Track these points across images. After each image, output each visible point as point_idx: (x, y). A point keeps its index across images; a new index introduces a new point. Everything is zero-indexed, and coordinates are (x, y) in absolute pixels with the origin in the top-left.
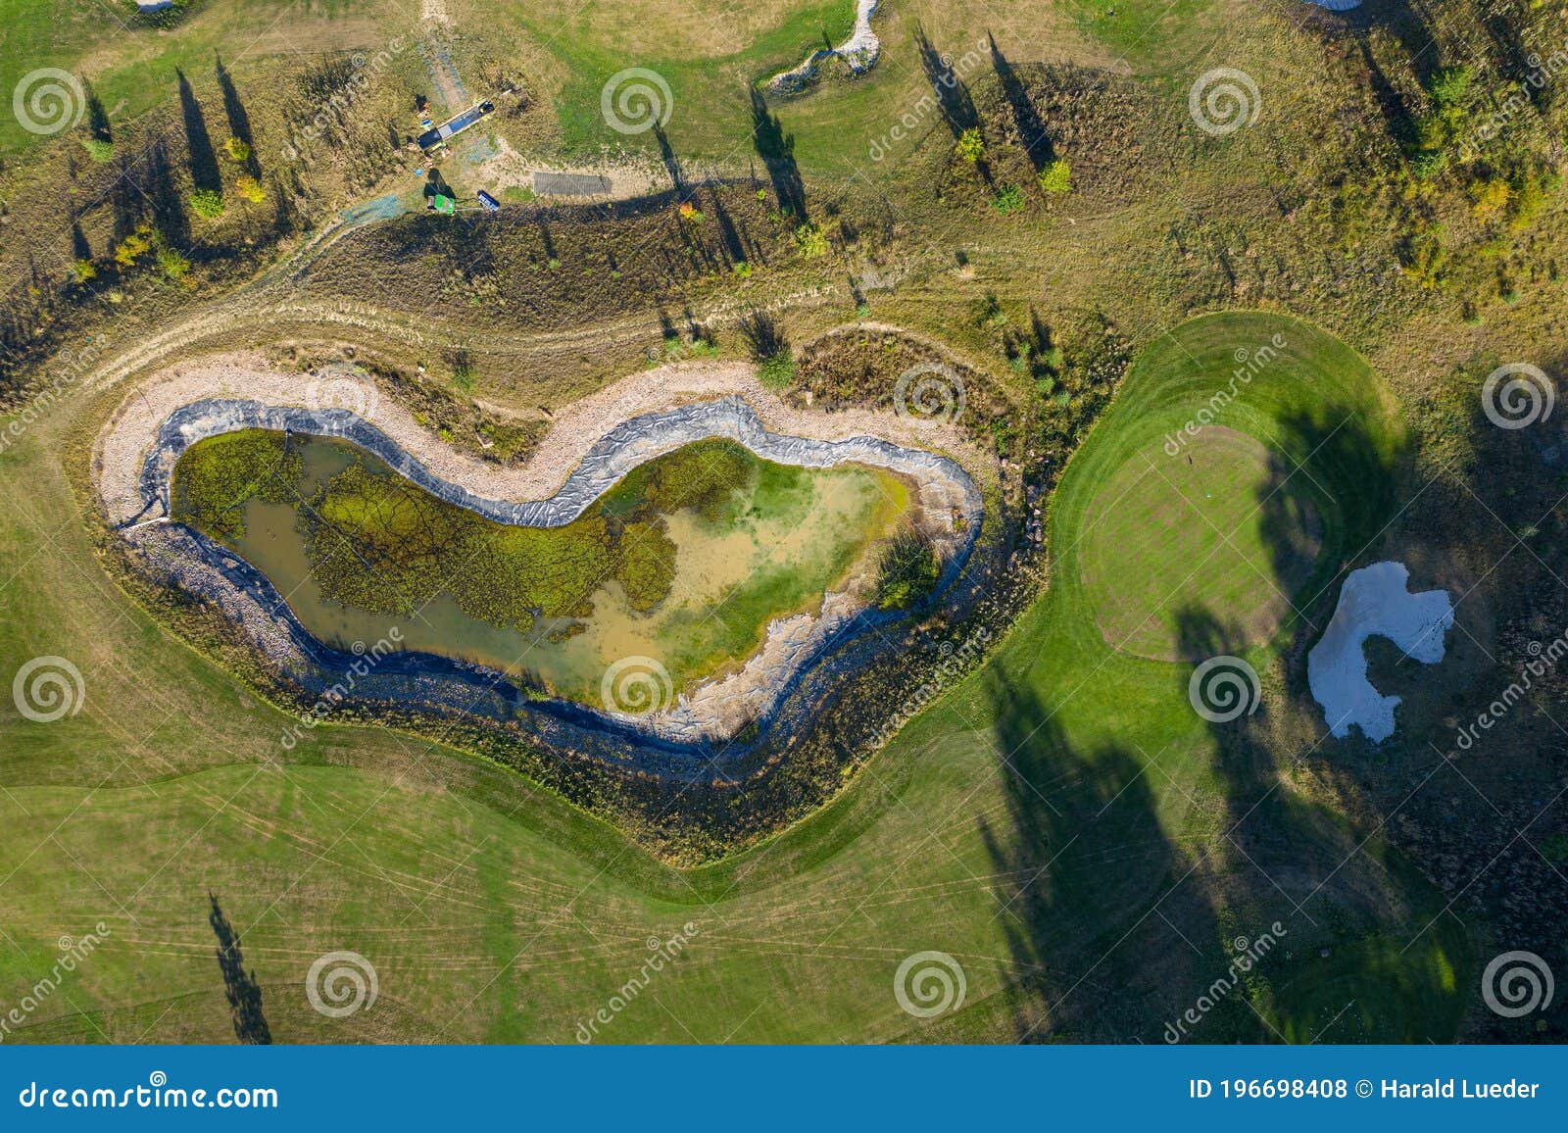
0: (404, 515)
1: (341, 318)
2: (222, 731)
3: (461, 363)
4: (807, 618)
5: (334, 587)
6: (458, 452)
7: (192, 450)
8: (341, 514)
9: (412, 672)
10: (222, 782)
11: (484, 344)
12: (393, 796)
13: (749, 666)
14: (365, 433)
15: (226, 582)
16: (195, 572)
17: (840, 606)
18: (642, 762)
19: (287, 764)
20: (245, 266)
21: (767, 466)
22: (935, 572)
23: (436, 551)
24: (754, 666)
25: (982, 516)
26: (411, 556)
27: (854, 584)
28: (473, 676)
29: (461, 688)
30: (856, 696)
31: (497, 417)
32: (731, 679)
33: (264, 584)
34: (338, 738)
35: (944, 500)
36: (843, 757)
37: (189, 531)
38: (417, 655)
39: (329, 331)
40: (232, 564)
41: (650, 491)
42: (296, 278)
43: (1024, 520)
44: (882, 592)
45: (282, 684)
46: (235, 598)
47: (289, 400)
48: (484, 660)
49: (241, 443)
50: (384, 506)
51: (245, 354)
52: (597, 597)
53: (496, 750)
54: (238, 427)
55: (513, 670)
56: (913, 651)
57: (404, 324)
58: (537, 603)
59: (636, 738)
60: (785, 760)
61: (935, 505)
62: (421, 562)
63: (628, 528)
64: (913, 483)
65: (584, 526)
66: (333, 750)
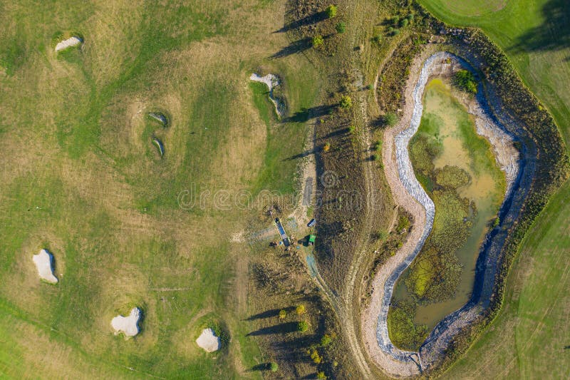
0: (425, 265)
1: (353, 280)
2: (502, 339)
3: (376, 236)
4: (477, 120)
5: (449, 294)
6: (406, 241)
7: (393, 342)
8: (422, 288)
9: (484, 267)
10: (522, 341)
11: (368, 228)
12: (533, 277)
13: (493, 143)
14: (394, 275)
15: (445, 333)
16: (440, 344)
17: (474, 108)
18: (526, 185)
19: (517, 316)
20: (329, 314)
21: (420, 129)
22: (466, 72)
23: (439, 254)
24: (493, 141)
25: (447, 52)
26: (440, 264)
27: (466, 101)
28: (487, 245)
29: (492, 249)
30: (511, 103)
31: (395, 225)
32: (497, 150)
33: (446, 319)
34: (509, 295)
35: (439, 66)
36: (535, 109)
37: (423, 346)
38: (477, 265)
39: (356, 286)
40: (437, 331)
41: (425, 173)
42: (336, 295)
43: (453, 36)
44: (470, 92)
45: (486, 315)
46: (452, 329)
47: (380, 303)
48: (481, 240)
49: (392, 323)
50: (421, 272)
51: (362, 317)
52: (462, 196)
53: (519, 237)
54: (386, 324)
55: (486, 230)
56: (496, 81)
57: (358, 256)
58: (462, 219)
59: (516, 186)
60: (532, 131)
61: (440, 69)
62: (443, 260)
63: (438, 182)
64: (431, 77)
65: (436, 198)
66: (513, 299)
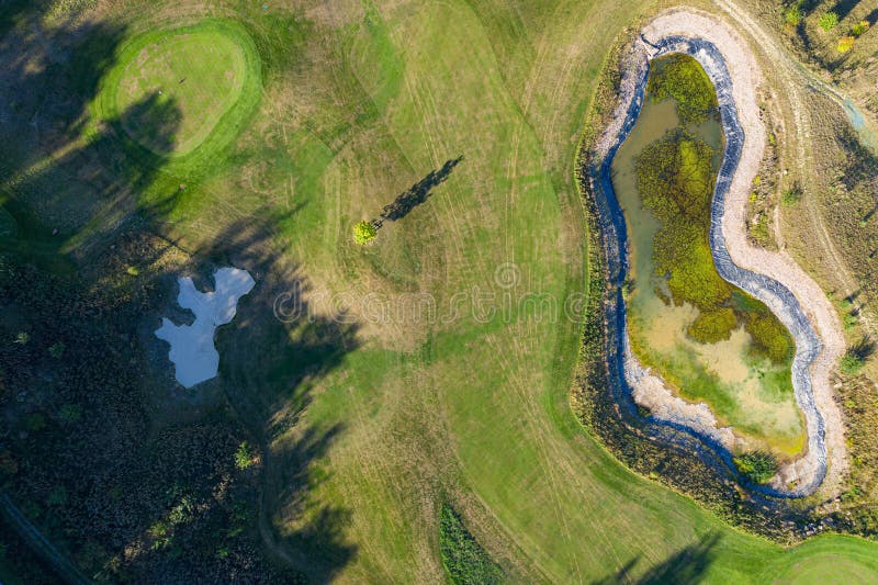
0: (696, 186)
1: (797, 119)
2: (555, 131)
3: (796, 192)
4: (714, 422)
5: (644, 162)
6: (745, 207)
7: (691, 59)
8: (685, 152)
9: (615, 221)
10: (527, 141)
11: (810, 202)
12: (553, 236)
13: (678, 400)
14: (734, 152)
15: (629, 103)
16: (629, 84)
17: (727, 438)
18: (611, 360)
19: (549, 172)
20: (805, 56)
22: (763, 481)
23: (683, 211)
24: (679, 402)
25: (802, 497)
26: (675, 198)
27: (741, 441)
28: (623, 252)
29: (616, 250)
30: (689, 465)
31: (772, 221)
32: (668, 393)
33: (633, 124)
34: (573, 195)
35: (801, 473)
36: (658, 469)
37: (647, 72)
38: (623, 220)
39: (788, 115)
40: (638, 103)
41: (754, 316)
42: (809, 86)
43: (811, 521)
44: (742, 457)
45: (589, 154)
46: (622, 112)
47: (739, 104)
49: (704, 84)
50: (697, 175)
51: (760, 73)
53: (595, 283)
54: (713, 80)
56: (724, 486)
57: (807, 155)
58: (674, 275)
59: (620, 357)
60: (641, 438)
61: (797, 469)
62: (674, 204)
63: (730, 311)
64: (805, 454)
65: (724, 285)
66: (565, 194)
